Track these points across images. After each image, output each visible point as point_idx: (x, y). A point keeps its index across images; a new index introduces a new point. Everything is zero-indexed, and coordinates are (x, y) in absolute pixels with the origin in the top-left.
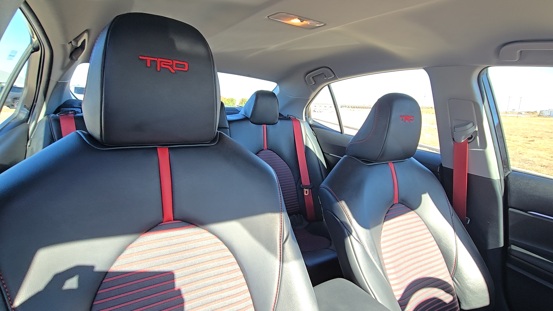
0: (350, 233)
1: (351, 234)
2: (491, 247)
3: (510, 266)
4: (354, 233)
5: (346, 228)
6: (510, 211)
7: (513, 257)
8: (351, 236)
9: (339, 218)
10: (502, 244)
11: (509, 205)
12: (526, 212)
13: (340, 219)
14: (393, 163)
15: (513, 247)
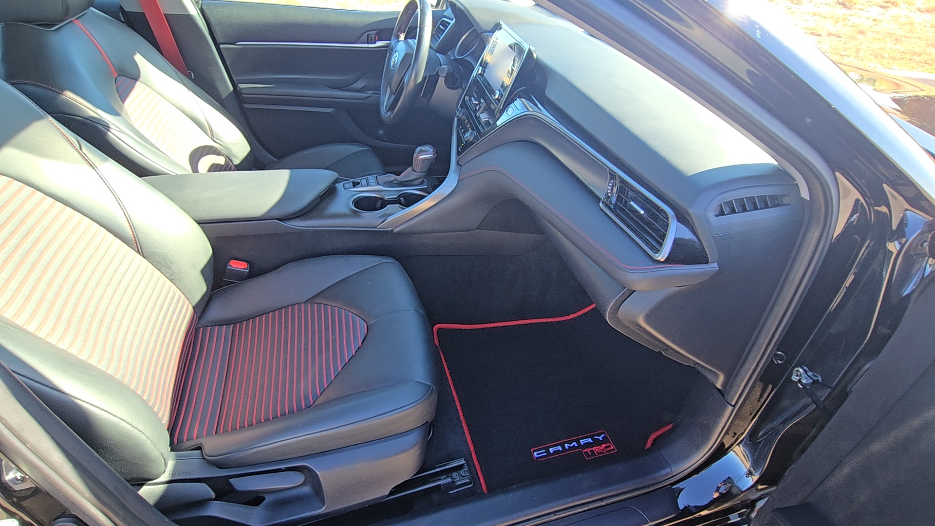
0: (107, 127)
1: (109, 127)
2: (224, 96)
3: (247, 106)
4: (111, 126)
5: (98, 123)
6: (223, 48)
7: (244, 95)
8: (111, 130)
9: (78, 115)
10: (232, 89)
11: (218, 42)
12: (234, 44)
13: (81, 115)
14: (77, 19)
15: (241, 86)
